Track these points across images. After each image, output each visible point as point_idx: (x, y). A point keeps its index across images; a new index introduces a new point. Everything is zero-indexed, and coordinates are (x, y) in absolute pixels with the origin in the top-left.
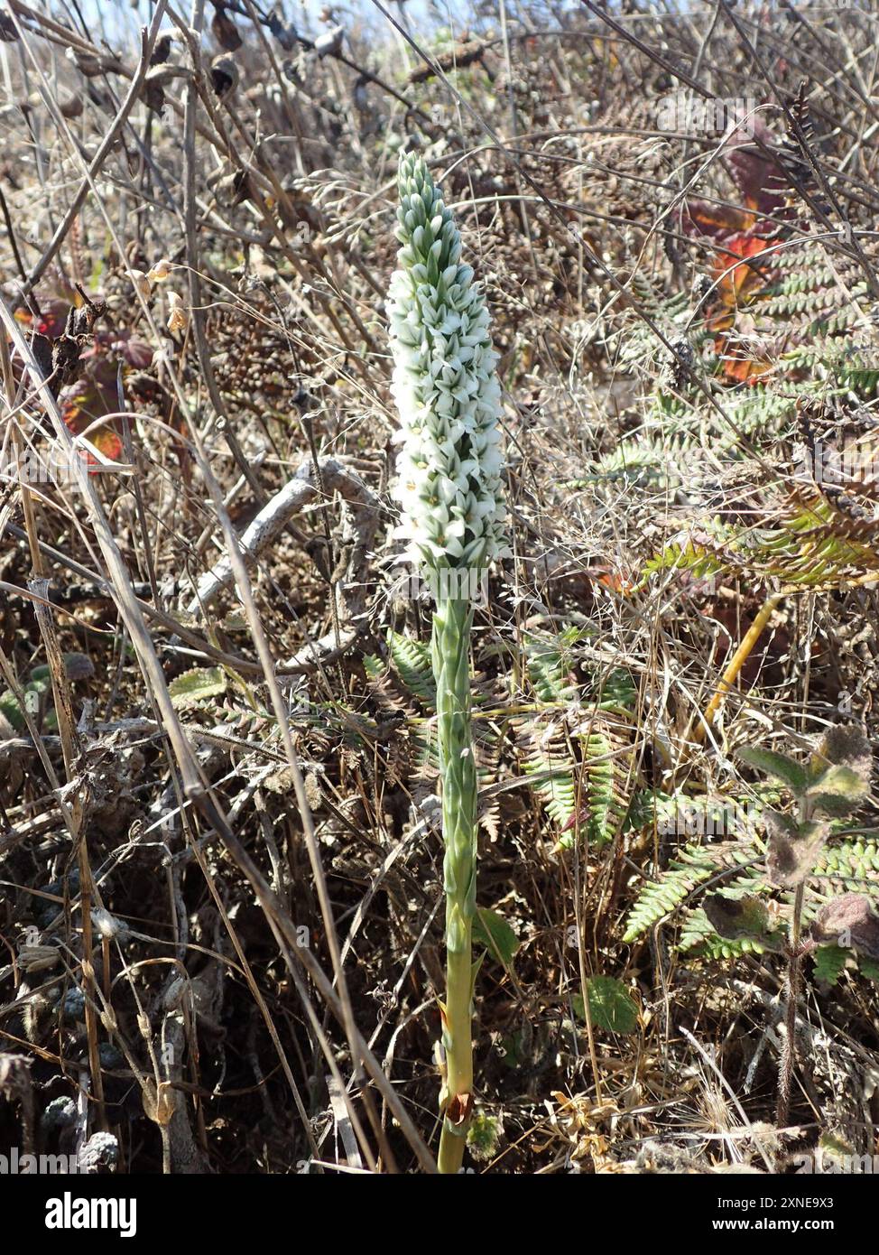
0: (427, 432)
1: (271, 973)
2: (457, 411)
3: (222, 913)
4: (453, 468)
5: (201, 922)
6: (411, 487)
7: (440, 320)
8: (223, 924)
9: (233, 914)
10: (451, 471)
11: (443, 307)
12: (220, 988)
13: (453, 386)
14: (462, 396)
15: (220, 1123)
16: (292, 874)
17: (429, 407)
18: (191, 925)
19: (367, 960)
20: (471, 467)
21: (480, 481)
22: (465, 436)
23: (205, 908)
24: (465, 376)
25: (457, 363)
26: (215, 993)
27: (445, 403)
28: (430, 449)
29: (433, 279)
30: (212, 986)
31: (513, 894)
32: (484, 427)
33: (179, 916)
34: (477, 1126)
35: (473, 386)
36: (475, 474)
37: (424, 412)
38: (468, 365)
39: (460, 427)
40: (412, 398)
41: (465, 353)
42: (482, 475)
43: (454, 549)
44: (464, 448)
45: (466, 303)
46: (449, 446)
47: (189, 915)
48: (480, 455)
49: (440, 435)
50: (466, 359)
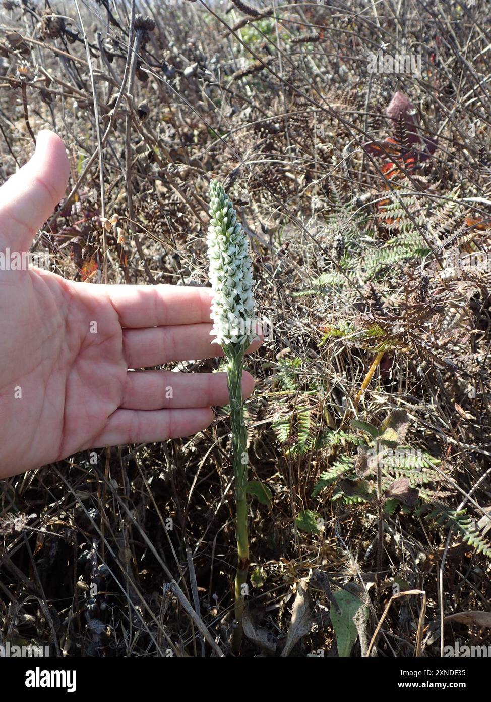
0: (222, 294)
1: (168, 508)
2: (235, 285)
3: (145, 481)
4: (233, 308)
5: (135, 485)
6: (217, 314)
7: (227, 249)
8: (145, 486)
9: (150, 482)
10: (233, 309)
11: (228, 244)
12: (144, 514)
13: (233, 275)
14: (236, 279)
15: (144, 572)
16: (176, 464)
17: (223, 283)
18: (131, 486)
19: (211, 503)
20: (241, 307)
21: (244, 313)
22: (238, 295)
23: (138, 478)
24: (238, 271)
25: (234, 266)
26: (142, 516)
27: (230, 282)
28: (223, 300)
29: (224, 233)
30: (140, 513)
31: (278, 474)
32: (246, 290)
33: (126, 483)
34: (255, 574)
35: (241, 275)
36: (242, 310)
37: (221, 286)
38: (238, 267)
39: (235, 292)
40: (217, 279)
41: (237, 262)
42: (245, 310)
43: (234, 340)
44: (237, 299)
45: (237, 241)
46: (231, 299)
47: (130, 482)
48: (244, 302)
49: (228, 295)
50: (238, 264)
